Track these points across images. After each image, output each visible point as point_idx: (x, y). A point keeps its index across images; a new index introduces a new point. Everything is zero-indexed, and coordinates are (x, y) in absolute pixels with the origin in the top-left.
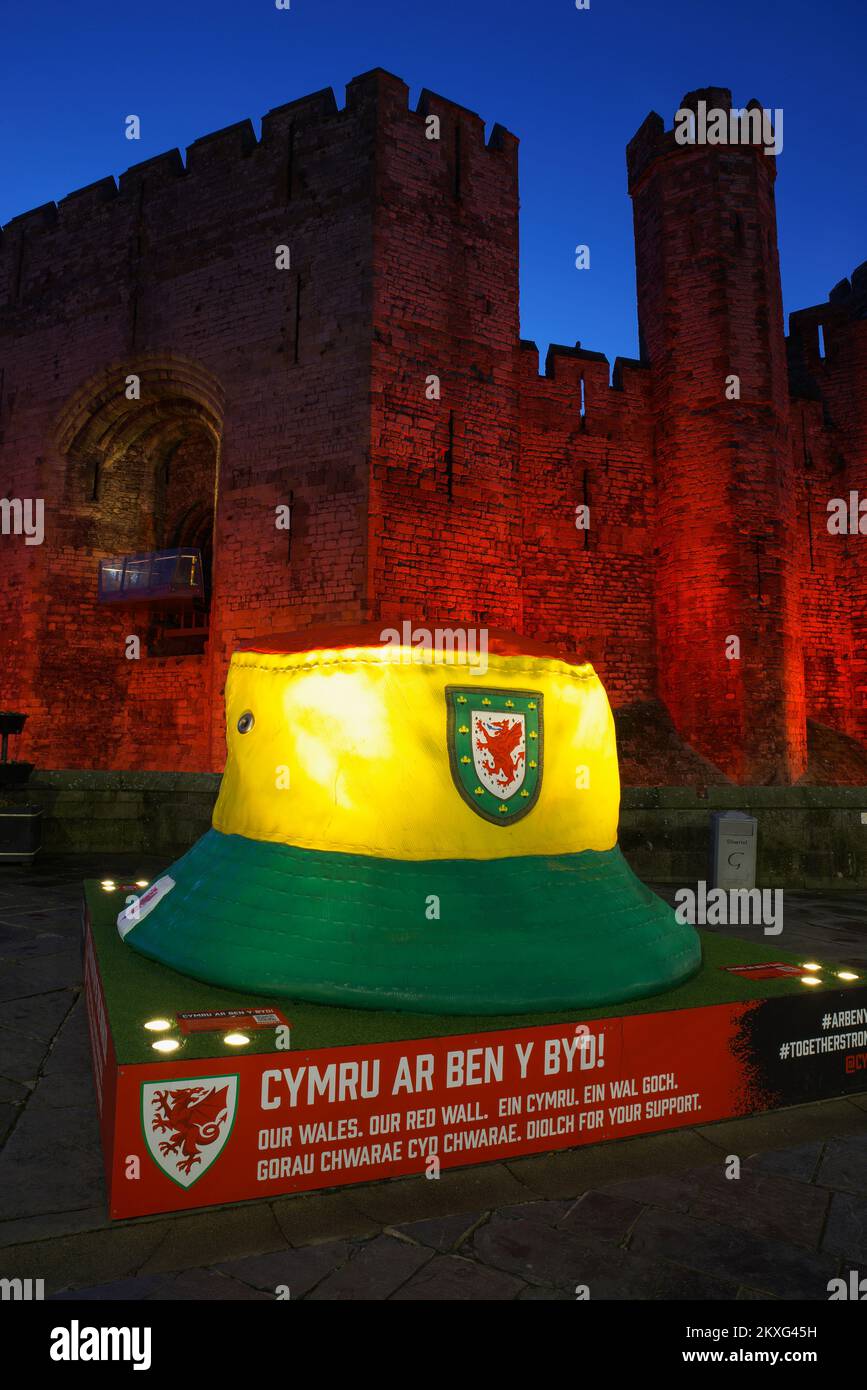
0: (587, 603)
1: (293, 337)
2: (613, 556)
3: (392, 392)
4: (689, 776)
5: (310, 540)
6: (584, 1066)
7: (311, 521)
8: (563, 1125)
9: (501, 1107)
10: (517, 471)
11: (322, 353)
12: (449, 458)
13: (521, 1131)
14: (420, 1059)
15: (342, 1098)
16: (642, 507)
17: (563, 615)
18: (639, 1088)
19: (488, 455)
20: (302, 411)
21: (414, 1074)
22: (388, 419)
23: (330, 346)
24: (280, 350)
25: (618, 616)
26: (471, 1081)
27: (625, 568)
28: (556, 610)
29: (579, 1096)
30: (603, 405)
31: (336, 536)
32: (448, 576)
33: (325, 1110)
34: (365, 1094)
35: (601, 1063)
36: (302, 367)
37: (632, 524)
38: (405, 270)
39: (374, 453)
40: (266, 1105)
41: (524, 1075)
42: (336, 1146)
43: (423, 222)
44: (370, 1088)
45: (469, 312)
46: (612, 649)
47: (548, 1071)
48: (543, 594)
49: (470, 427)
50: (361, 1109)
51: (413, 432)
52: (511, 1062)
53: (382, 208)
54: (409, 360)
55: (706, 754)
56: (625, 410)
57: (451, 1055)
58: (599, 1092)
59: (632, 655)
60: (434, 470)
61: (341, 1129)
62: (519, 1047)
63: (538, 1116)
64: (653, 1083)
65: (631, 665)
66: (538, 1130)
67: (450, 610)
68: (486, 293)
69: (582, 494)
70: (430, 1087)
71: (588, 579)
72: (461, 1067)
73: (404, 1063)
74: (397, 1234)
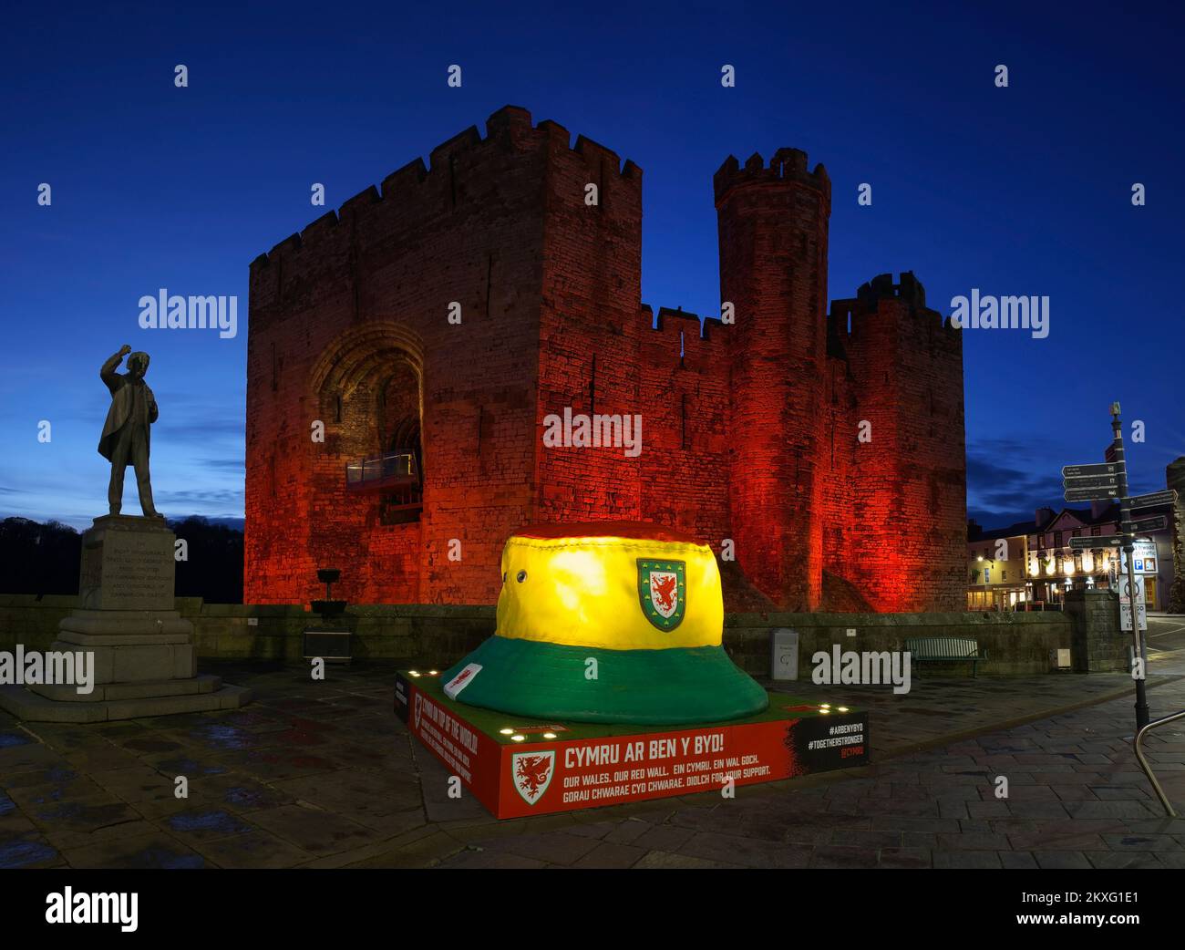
0: (684, 486)
1: (485, 299)
2: (702, 454)
3: (554, 340)
4: (753, 607)
5: (493, 441)
6: (714, 750)
7: (496, 427)
8: (704, 779)
9: (675, 769)
10: (638, 395)
11: (506, 311)
12: (592, 386)
13: (684, 782)
14: (638, 744)
15: (602, 763)
16: (722, 420)
17: (667, 495)
18: (740, 762)
19: (618, 384)
20: (491, 350)
21: (635, 752)
22: (550, 358)
23: (511, 306)
24: (476, 307)
25: (705, 496)
26: (661, 756)
27: (710, 462)
28: (663, 491)
29: (712, 765)
30: (697, 350)
31: (514, 438)
32: (590, 468)
33: (594, 769)
34: (613, 762)
35: (722, 749)
36: (491, 320)
37: (715, 432)
38: (564, 256)
39: (541, 382)
40: (567, 766)
41: (685, 754)
42: (599, 786)
43: (578, 225)
44: (614, 758)
45: (607, 286)
46: (700, 519)
47: (697, 752)
48: (653, 479)
49: (606, 365)
50: (610, 769)
51: (569, 369)
52: (679, 747)
53: (551, 214)
54: (566, 318)
55: (765, 591)
56: (711, 354)
57: (652, 743)
58: (720, 763)
59: (714, 522)
60: (582, 394)
61: (601, 778)
62: (683, 739)
63: (693, 774)
64: (747, 760)
65: (715, 530)
66: (693, 781)
67: (591, 491)
68: (619, 273)
69: (681, 411)
70: (642, 759)
71: (685, 470)
72: (658, 749)
73: (630, 746)
74: (635, 819)
